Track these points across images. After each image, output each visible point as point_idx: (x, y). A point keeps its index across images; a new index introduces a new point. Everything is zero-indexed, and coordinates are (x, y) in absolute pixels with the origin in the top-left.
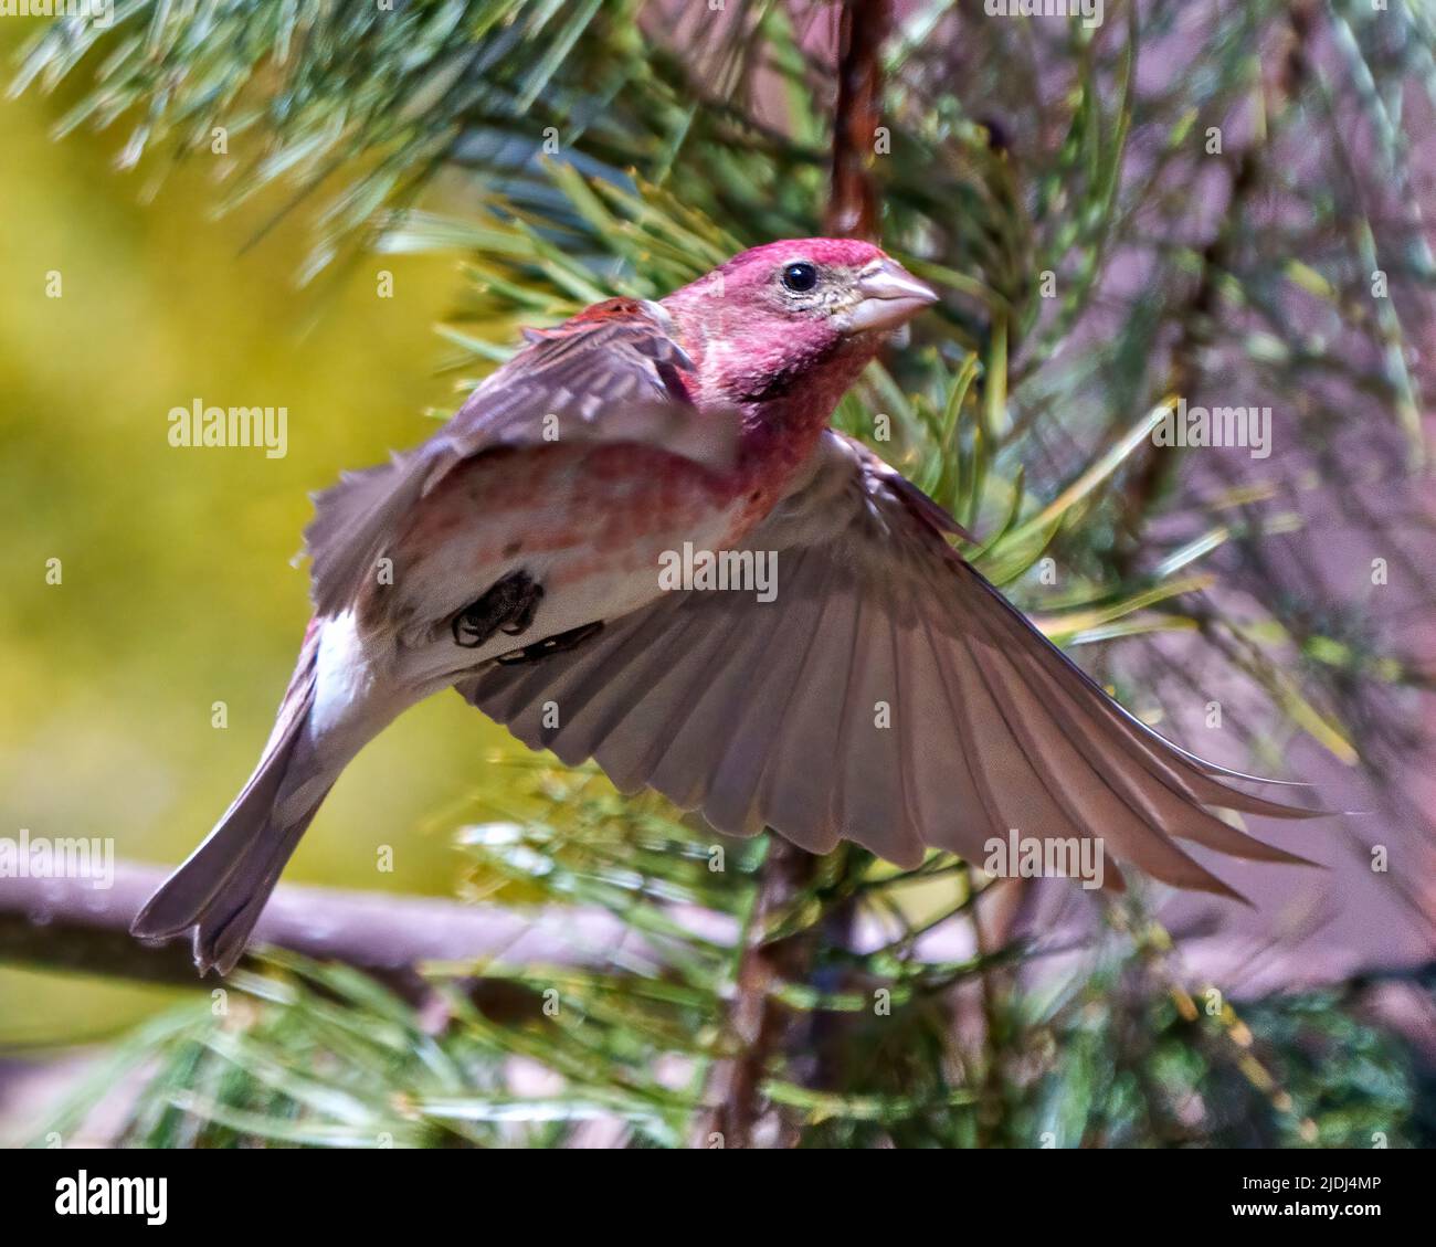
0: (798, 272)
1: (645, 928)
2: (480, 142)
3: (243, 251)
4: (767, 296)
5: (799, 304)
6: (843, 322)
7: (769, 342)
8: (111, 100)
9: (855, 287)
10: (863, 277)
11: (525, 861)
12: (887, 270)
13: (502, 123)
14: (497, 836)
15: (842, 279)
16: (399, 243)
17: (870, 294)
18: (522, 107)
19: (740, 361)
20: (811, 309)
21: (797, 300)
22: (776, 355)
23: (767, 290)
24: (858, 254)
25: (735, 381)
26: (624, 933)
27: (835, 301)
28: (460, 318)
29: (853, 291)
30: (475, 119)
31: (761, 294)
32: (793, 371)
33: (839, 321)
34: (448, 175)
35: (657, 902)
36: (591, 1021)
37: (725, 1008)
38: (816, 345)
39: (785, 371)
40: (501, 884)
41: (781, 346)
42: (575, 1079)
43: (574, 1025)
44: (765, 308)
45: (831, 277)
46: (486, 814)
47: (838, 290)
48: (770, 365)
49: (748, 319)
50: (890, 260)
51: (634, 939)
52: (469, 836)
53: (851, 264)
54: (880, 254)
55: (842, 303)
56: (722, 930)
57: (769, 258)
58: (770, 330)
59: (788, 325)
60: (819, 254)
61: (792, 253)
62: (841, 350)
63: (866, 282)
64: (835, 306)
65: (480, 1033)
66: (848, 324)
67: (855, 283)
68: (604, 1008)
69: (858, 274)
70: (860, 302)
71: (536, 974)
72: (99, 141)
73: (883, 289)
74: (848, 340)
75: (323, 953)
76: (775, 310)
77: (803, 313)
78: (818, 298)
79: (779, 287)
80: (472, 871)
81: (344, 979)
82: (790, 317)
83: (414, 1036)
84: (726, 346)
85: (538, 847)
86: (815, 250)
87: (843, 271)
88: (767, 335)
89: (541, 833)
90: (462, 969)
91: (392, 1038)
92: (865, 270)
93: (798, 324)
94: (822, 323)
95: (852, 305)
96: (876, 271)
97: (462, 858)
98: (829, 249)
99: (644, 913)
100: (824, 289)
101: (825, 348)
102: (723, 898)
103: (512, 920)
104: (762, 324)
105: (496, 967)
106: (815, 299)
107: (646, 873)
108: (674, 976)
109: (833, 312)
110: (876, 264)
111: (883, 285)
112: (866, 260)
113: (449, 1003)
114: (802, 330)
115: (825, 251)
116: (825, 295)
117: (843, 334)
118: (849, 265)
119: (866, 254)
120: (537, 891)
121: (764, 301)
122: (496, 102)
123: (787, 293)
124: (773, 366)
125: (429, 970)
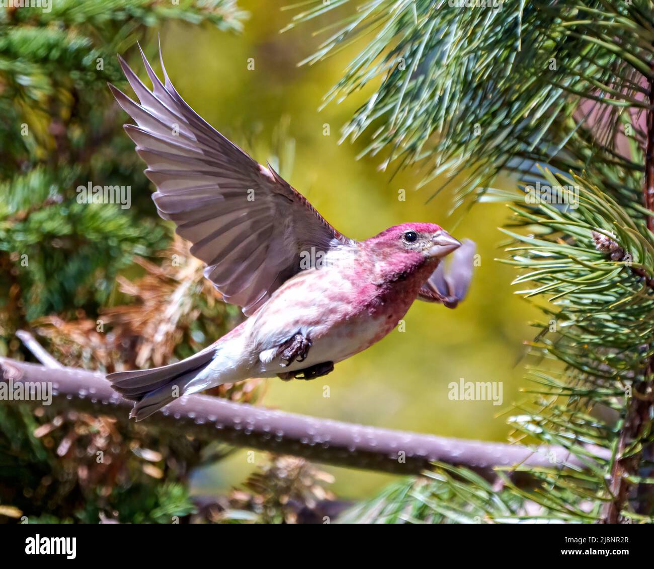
0: (410, 235)
1: (576, 453)
2: (514, 162)
3: (427, 203)
4: (399, 244)
5: (410, 247)
6: (427, 254)
7: (399, 261)
8: (378, 146)
9: (431, 241)
10: (434, 237)
11: (532, 428)
12: (443, 235)
13: (522, 154)
14: (522, 419)
15: (426, 238)
16: (484, 199)
17: (437, 243)
18: (531, 149)
19: (388, 268)
20: (416, 249)
21: (410, 245)
22: (402, 266)
23: (399, 241)
24: (432, 228)
25: (386, 276)
26: (569, 454)
27: (424, 246)
28: (508, 226)
29: (431, 242)
30: (512, 153)
31: (396, 243)
32: (408, 272)
33: (425, 253)
34: (504, 173)
35: (581, 443)
36: (557, 488)
37: (607, 483)
38: (417, 262)
39: (405, 272)
40: (524, 436)
41: (404, 262)
42: (551, 509)
43: (551, 489)
44: (398, 249)
45: (422, 237)
46: (519, 411)
47: (425, 242)
48: (399, 269)
49: (391, 253)
50: (444, 230)
51: (572, 457)
52: (512, 419)
53: (430, 232)
54: (441, 229)
55: (426, 246)
56: (606, 454)
57: (399, 229)
58: (400, 257)
59: (406, 255)
60: (418, 229)
61: (408, 228)
62: (426, 264)
63: (435, 239)
64: (424, 248)
65: (516, 492)
66: (429, 255)
67: (431, 239)
68: (561, 483)
69: (432, 236)
70: (433, 246)
71: (537, 471)
72: (372, 161)
73: (441, 241)
74: (428, 260)
75: (456, 463)
76: (402, 249)
77: (412, 251)
78: (417, 245)
79: (404, 241)
80: (512, 432)
81: (464, 472)
82: (407, 252)
83: (490, 494)
84: (383, 264)
85: (538, 424)
86: (416, 227)
87: (427, 235)
88: (398, 258)
89: (538, 418)
90: (509, 469)
91: (483, 494)
92: (435, 234)
93: (410, 254)
94: (418, 254)
95: (430, 247)
96: (439, 235)
97: (510, 427)
98: (422, 227)
99: (576, 447)
100: (420, 241)
101: (420, 263)
102: (606, 442)
103: (529, 450)
104: (397, 254)
105: (522, 468)
106: (416, 245)
107: (576, 432)
108: (587, 471)
109: (423, 250)
110: (438, 232)
111: (442, 240)
112: (435, 231)
113: (503, 480)
114: (412, 256)
115: (420, 227)
116: (420, 244)
117: (426, 258)
118: (429, 233)
119: (435, 228)
120: (537, 439)
121: (397, 245)
122: (521, 147)
123: (406, 243)
124: (401, 270)
125: (496, 469)
